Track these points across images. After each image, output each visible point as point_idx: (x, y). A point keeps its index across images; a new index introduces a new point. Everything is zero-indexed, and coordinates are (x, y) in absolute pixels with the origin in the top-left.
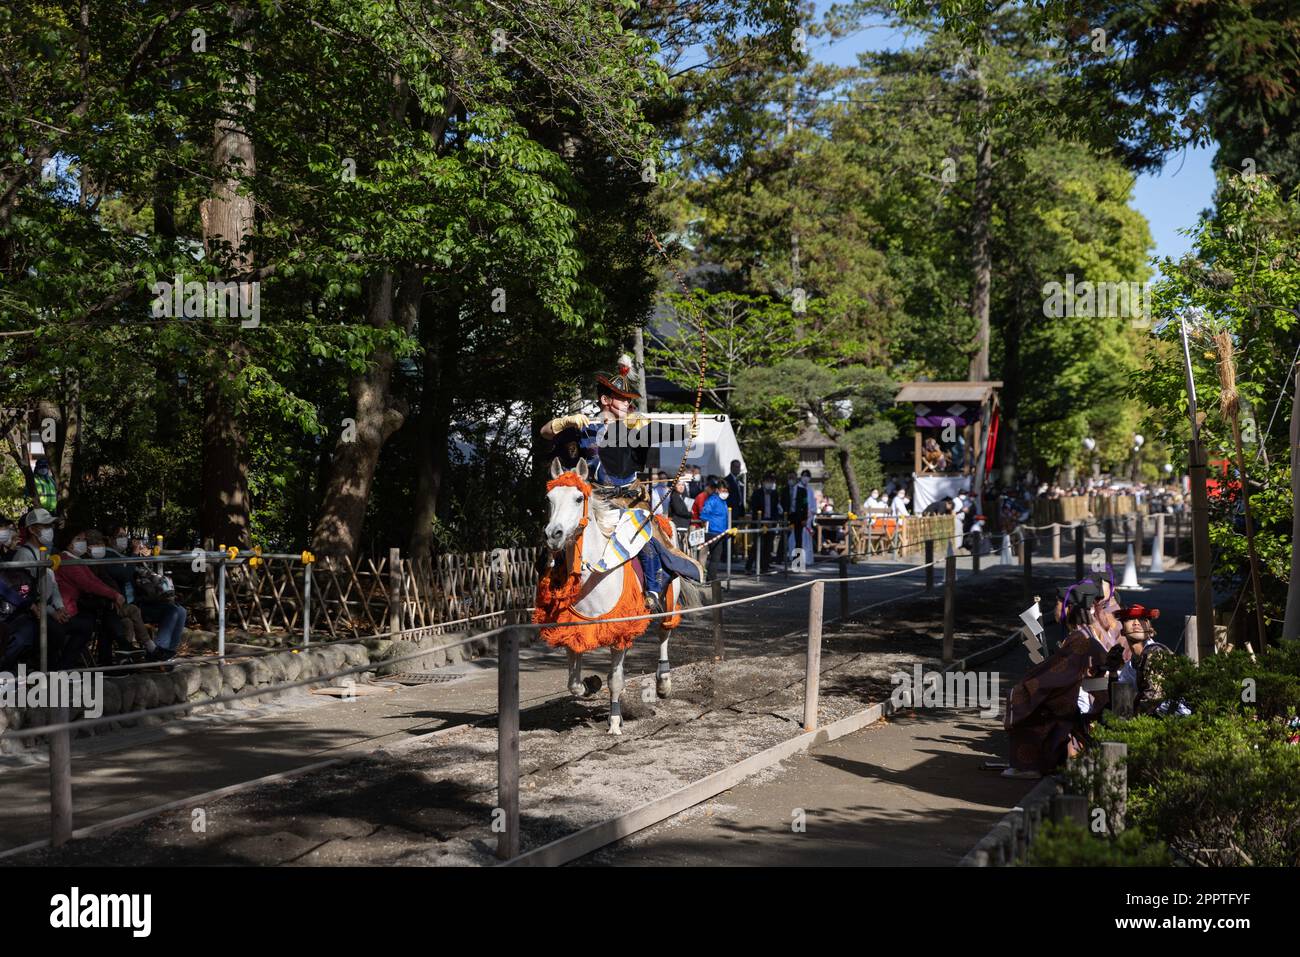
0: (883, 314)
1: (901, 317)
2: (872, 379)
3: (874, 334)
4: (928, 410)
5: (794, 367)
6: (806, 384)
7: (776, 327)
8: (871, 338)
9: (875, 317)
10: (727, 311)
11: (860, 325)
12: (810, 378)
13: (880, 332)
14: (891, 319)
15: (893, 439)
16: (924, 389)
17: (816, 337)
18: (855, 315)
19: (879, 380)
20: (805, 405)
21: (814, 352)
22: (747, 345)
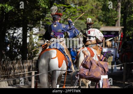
0: (97, 10)
1: (100, 11)
2: (96, 25)
3: (94, 15)
4: (106, 33)
5: (78, 22)
6: (80, 26)
7: (73, 13)
8: (94, 16)
9: (95, 11)
10: (61, 9)
11: (91, 13)
12: (81, 25)
13: (96, 15)
14: (98, 12)
16: (105, 28)
18: (90, 10)
19: (97, 25)
21: (81, 19)
22: (65, 16)
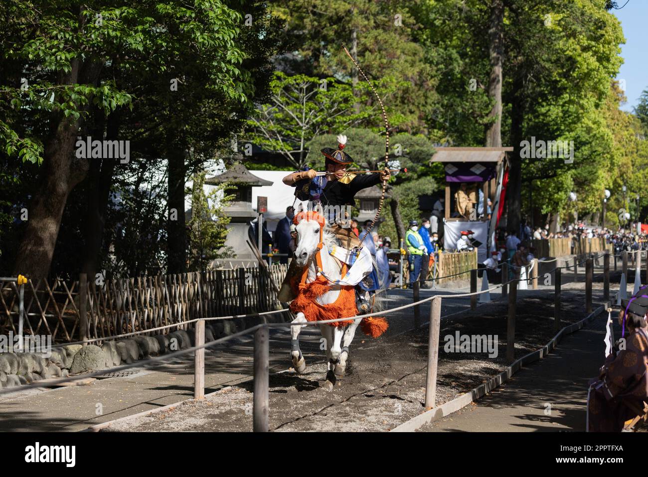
0: (421, 93)
1: (434, 96)
2: (418, 145)
3: (413, 108)
4: (455, 169)
5: (356, 134)
6: (366, 148)
7: (340, 103)
8: (411, 112)
9: (416, 95)
10: (301, 90)
11: (403, 102)
12: (369, 144)
13: (418, 107)
14: (426, 97)
15: (433, 191)
16: (452, 152)
17: (369, 111)
18: (400, 94)
19: (422, 146)
20: (364, 164)
21: (368, 123)
22: (316, 116)
